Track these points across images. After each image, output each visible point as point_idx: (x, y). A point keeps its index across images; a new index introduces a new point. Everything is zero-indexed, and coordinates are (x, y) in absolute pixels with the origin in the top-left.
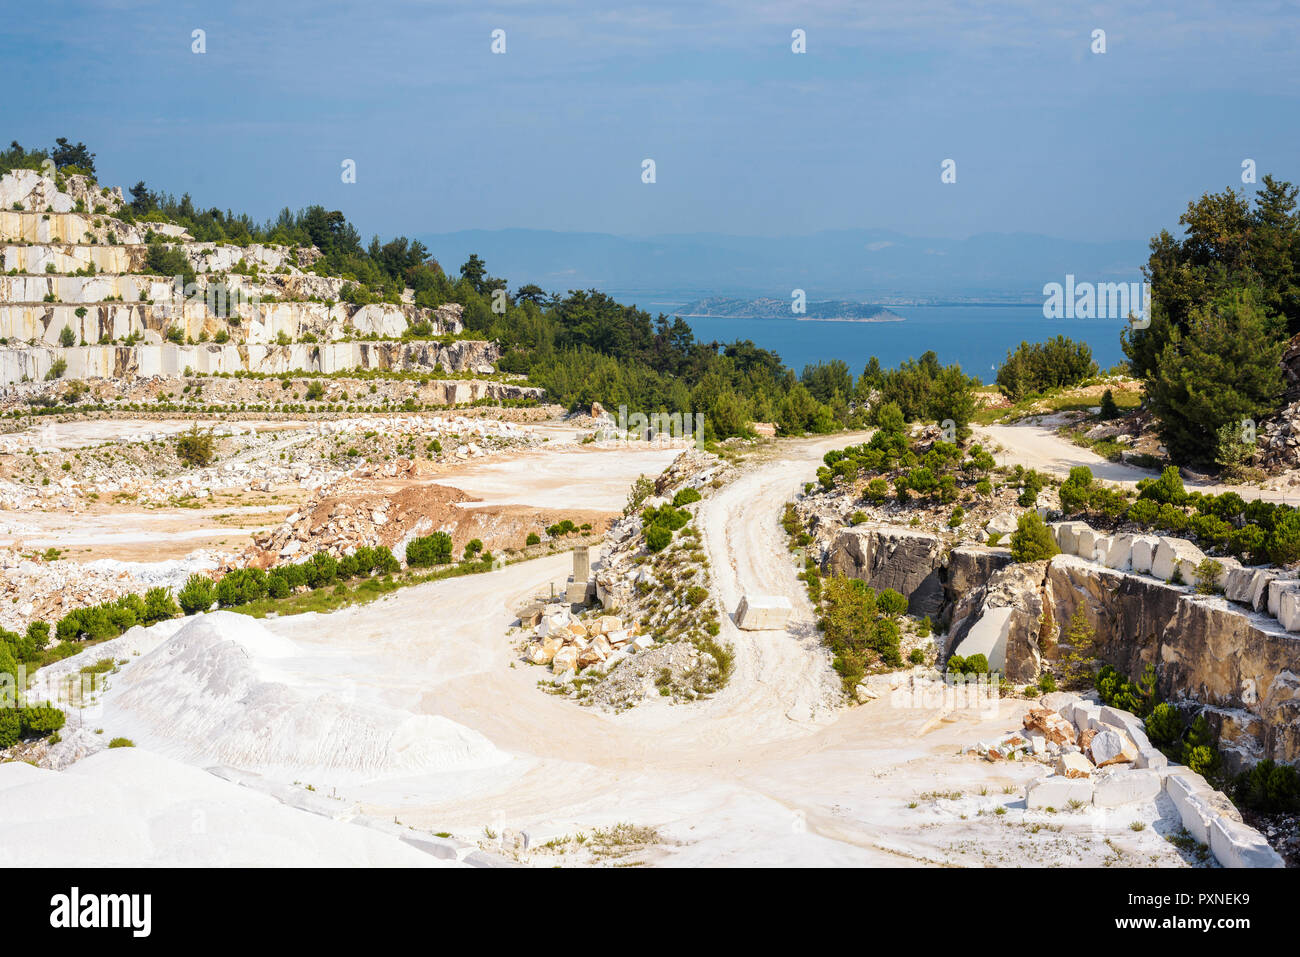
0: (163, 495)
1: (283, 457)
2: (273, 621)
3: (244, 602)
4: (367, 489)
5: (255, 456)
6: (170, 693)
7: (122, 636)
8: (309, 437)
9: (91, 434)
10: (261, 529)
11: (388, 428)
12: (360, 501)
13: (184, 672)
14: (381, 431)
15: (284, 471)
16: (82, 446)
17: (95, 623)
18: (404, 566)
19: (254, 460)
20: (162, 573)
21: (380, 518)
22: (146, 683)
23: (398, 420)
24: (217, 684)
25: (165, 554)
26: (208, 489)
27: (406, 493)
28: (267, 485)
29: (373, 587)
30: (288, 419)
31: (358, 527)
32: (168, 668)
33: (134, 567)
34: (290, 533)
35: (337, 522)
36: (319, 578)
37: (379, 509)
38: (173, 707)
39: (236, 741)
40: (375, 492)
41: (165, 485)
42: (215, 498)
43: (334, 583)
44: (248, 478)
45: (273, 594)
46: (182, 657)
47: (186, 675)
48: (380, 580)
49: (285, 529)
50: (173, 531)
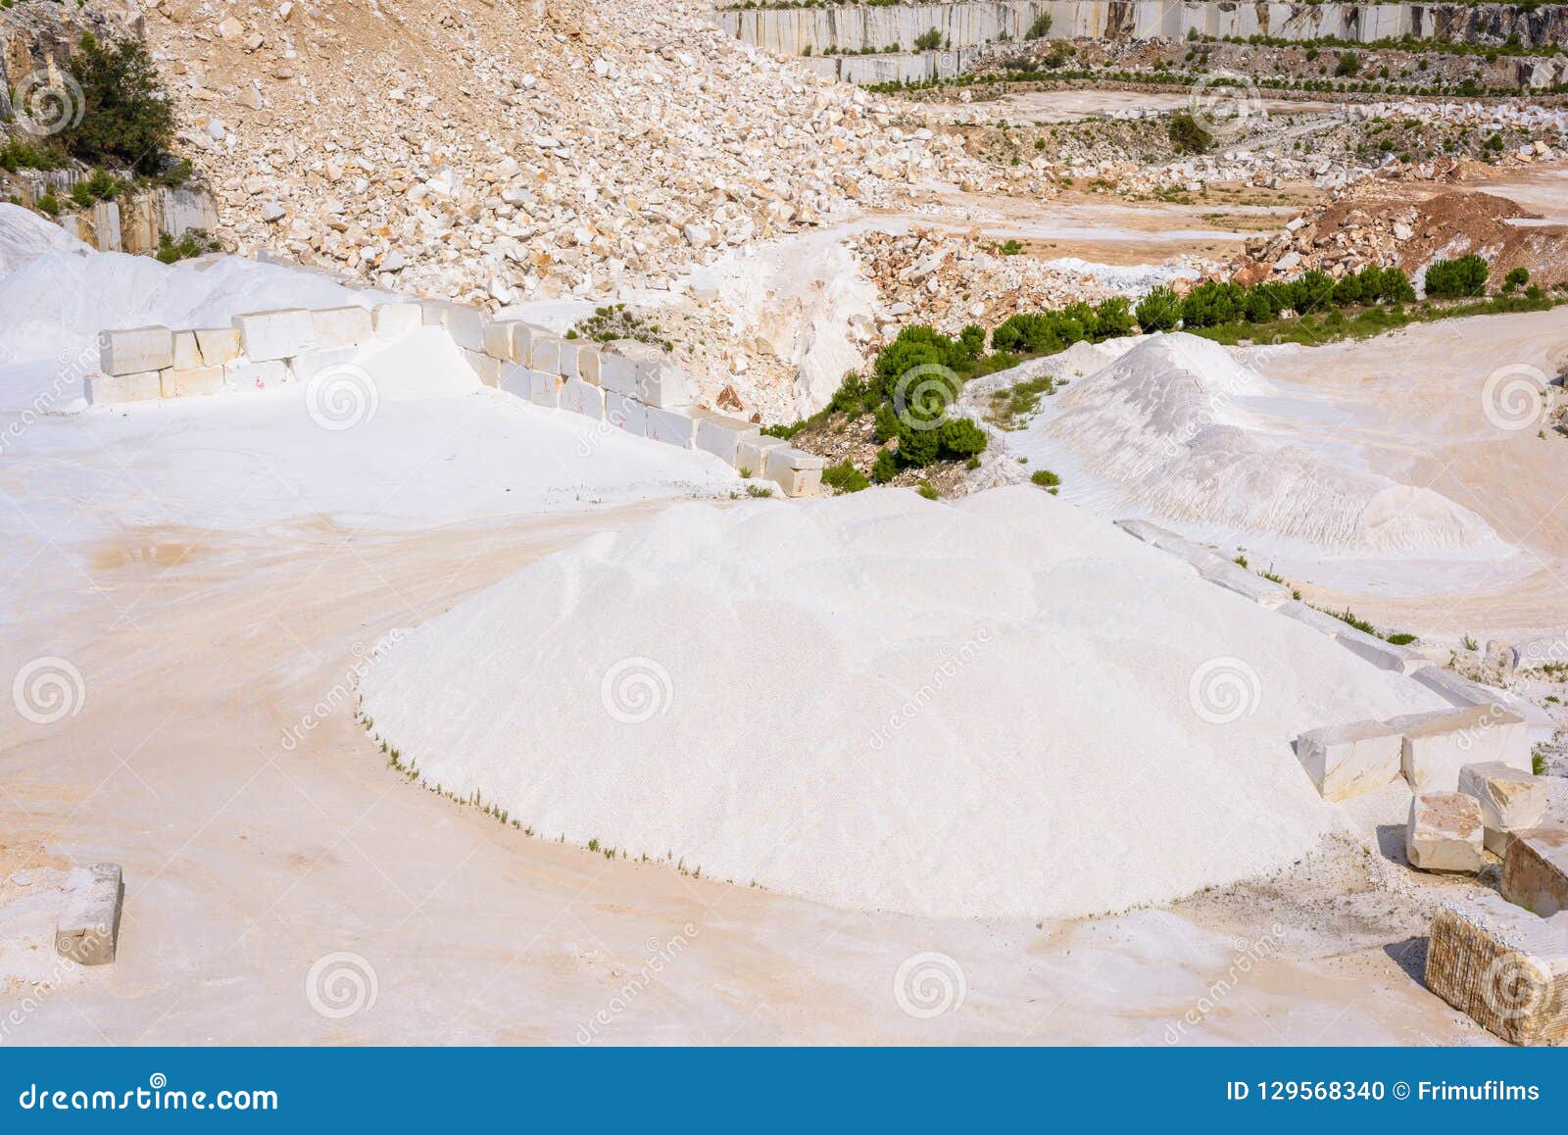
0: (1148, 185)
1: (1297, 146)
2: (1244, 350)
3: (1214, 324)
4: (1393, 193)
5: (1264, 143)
6: (1107, 424)
7: (1065, 352)
8: (1332, 123)
9: (1071, 107)
10: (1259, 235)
11: (1436, 116)
12: (1380, 209)
13: (1126, 402)
14: (1426, 120)
15: (1297, 164)
16: (1058, 121)
17: (1036, 333)
18: (1421, 296)
19: (1261, 148)
20: (1133, 280)
21: (1404, 232)
22: (1083, 410)
23: (1451, 106)
24: (1161, 421)
25: (1139, 257)
26: (1201, 182)
27: (1440, 201)
28: (1274, 181)
29: (1377, 318)
30: (1310, 99)
31: (1374, 241)
32: (1108, 395)
33: (1101, 269)
34: (1289, 242)
35: (1348, 232)
36: (1310, 301)
37: (1404, 219)
38: (1109, 442)
39: (1176, 490)
40: (1402, 198)
41: (1150, 174)
42: (1209, 192)
43: (1329, 309)
44: (1252, 170)
45: (1250, 316)
46: (1125, 384)
47: (1128, 406)
48: (1387, 310)
49: (1283, 238)
50: (1154, 230)
